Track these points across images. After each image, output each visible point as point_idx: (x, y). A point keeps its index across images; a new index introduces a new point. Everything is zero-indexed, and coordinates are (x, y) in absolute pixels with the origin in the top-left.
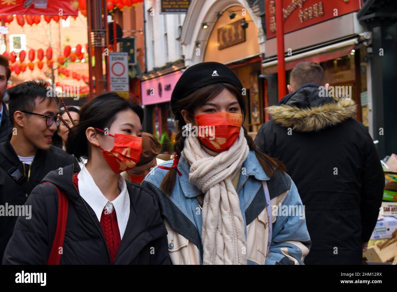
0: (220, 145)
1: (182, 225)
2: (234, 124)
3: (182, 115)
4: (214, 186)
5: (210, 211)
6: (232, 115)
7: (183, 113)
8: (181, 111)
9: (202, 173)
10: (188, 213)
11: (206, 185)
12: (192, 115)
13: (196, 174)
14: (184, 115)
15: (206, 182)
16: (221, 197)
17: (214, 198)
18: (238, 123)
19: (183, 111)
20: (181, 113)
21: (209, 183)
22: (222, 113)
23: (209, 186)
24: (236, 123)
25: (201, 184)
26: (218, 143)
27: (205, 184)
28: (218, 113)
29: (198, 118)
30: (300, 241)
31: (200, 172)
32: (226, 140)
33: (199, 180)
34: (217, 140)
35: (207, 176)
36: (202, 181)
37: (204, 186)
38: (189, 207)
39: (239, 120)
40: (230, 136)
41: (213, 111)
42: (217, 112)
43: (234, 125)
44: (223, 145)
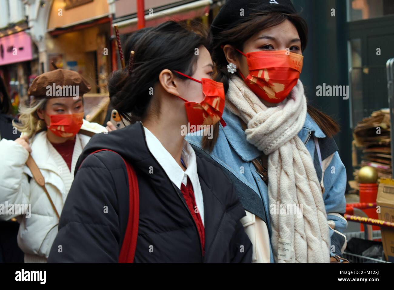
0: (275, 93)
1: (244, 197)
2: (296, 67)
3: (225, 52)
4: (285, 144)
5: (283, 177)
6: (293, 55)
7: (227, 49)
8: (223, 47)
9: (273, 127)
10: (248, 181)
11: (275, 144)
12: (240, 52)
13: (265, 129)
14: (226, 52)
15: (276, 138)
16: (294, 159)
17: (289, 159)
18: (299, 66)
19: (226, 46)
20: (222, 49)
21: (279, 141)
22: (282, 52)
23: (280, 144)
24: (297, 66)
25: (269, 142)
26: (273, 90)
27: (275, 142)
28: (277, 50)
29: (249, 56)
30: (340, 212)
31: (270, 126)
32: (285, 87)
33: (266, 136)
34: (273, 86)
35: (278, 130)
36: (270, 138)
37: (272, 145)
38: (249, 174)
39: (300, 63)
40: (290, 82)
41: (270, 48)
42: (275, 50)
43: (295, 69)
44: (280, 93)
